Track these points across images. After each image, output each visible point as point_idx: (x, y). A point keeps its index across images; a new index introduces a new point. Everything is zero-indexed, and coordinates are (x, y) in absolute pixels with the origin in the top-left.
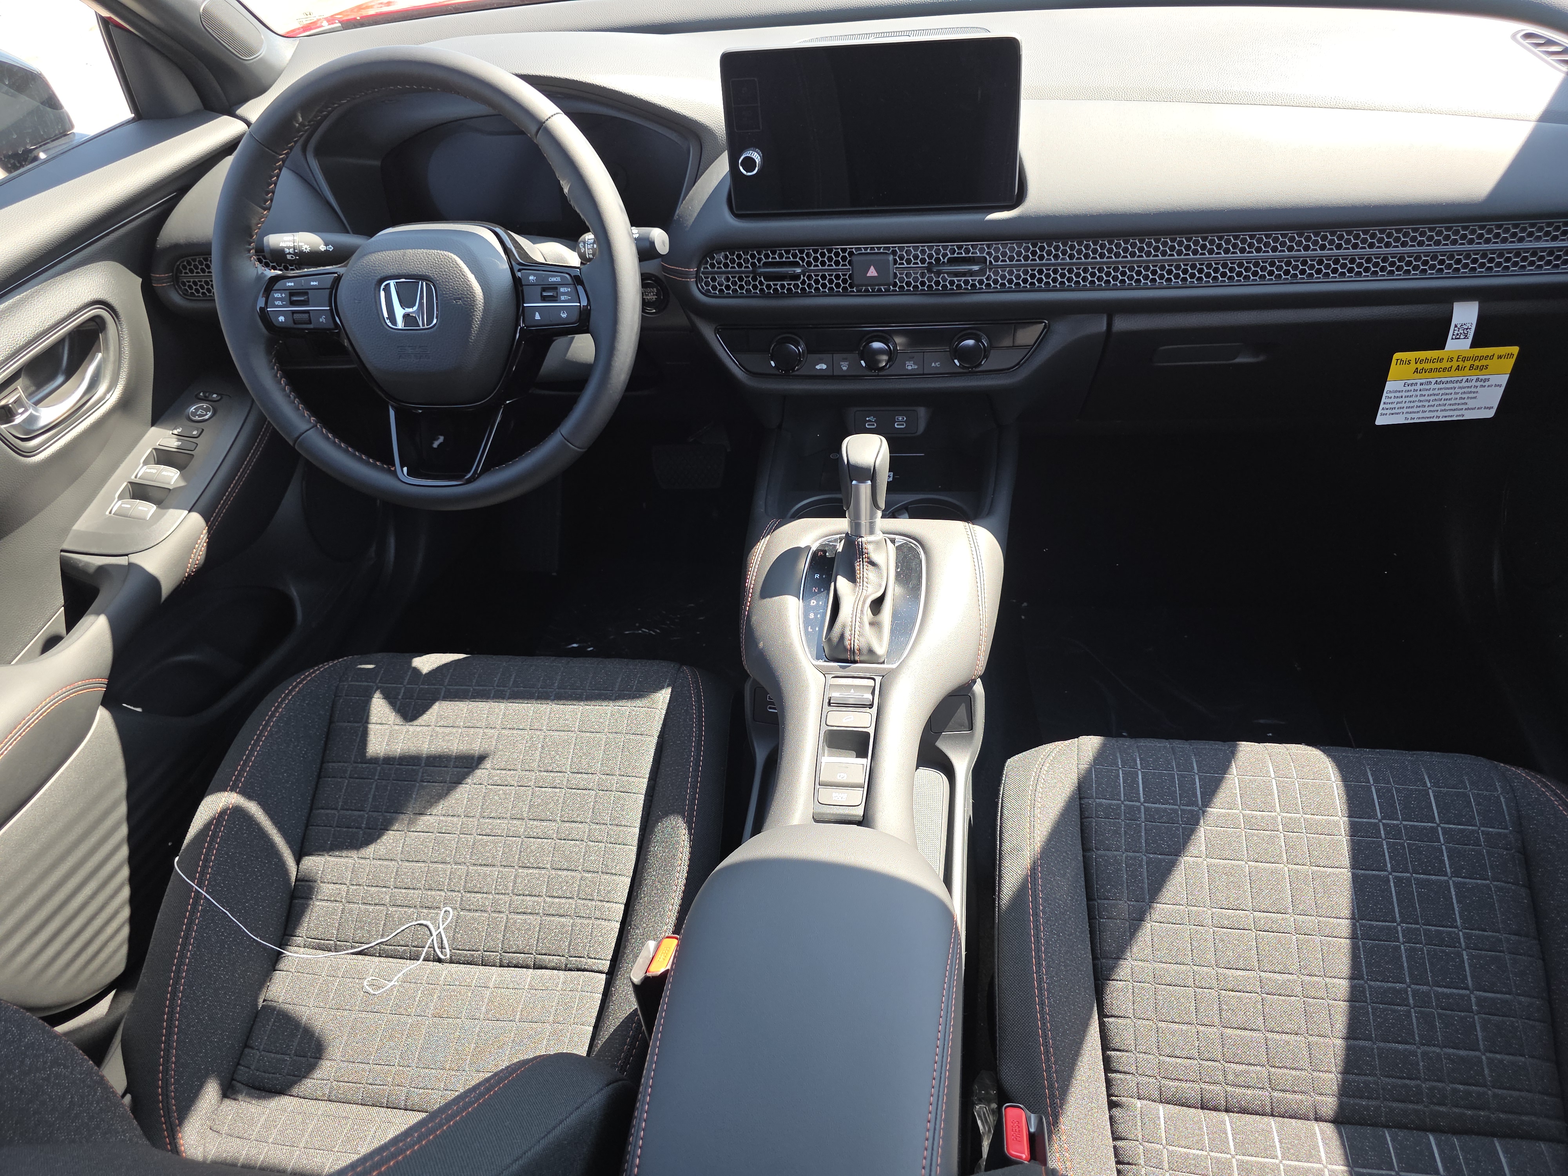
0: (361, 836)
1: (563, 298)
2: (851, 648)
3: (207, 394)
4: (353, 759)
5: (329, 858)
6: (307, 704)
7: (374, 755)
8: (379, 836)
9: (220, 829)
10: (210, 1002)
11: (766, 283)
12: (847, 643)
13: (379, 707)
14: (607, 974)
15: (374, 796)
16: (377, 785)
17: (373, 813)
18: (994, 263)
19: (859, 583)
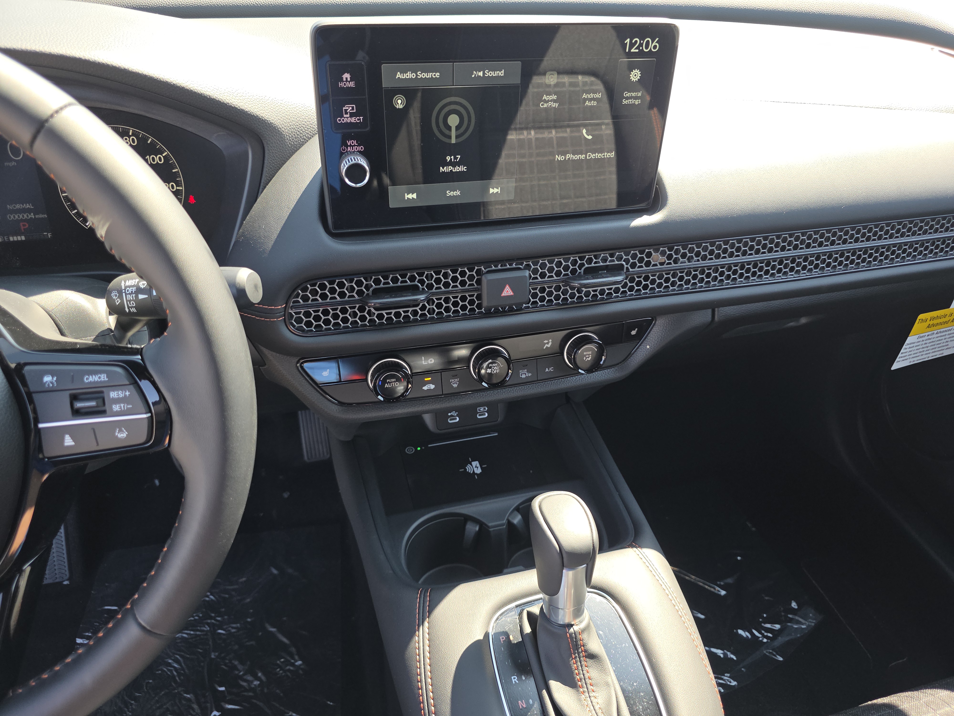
1: (116, 408)
11: (377, 313)
18: (631, 270)
19: (582, 687)
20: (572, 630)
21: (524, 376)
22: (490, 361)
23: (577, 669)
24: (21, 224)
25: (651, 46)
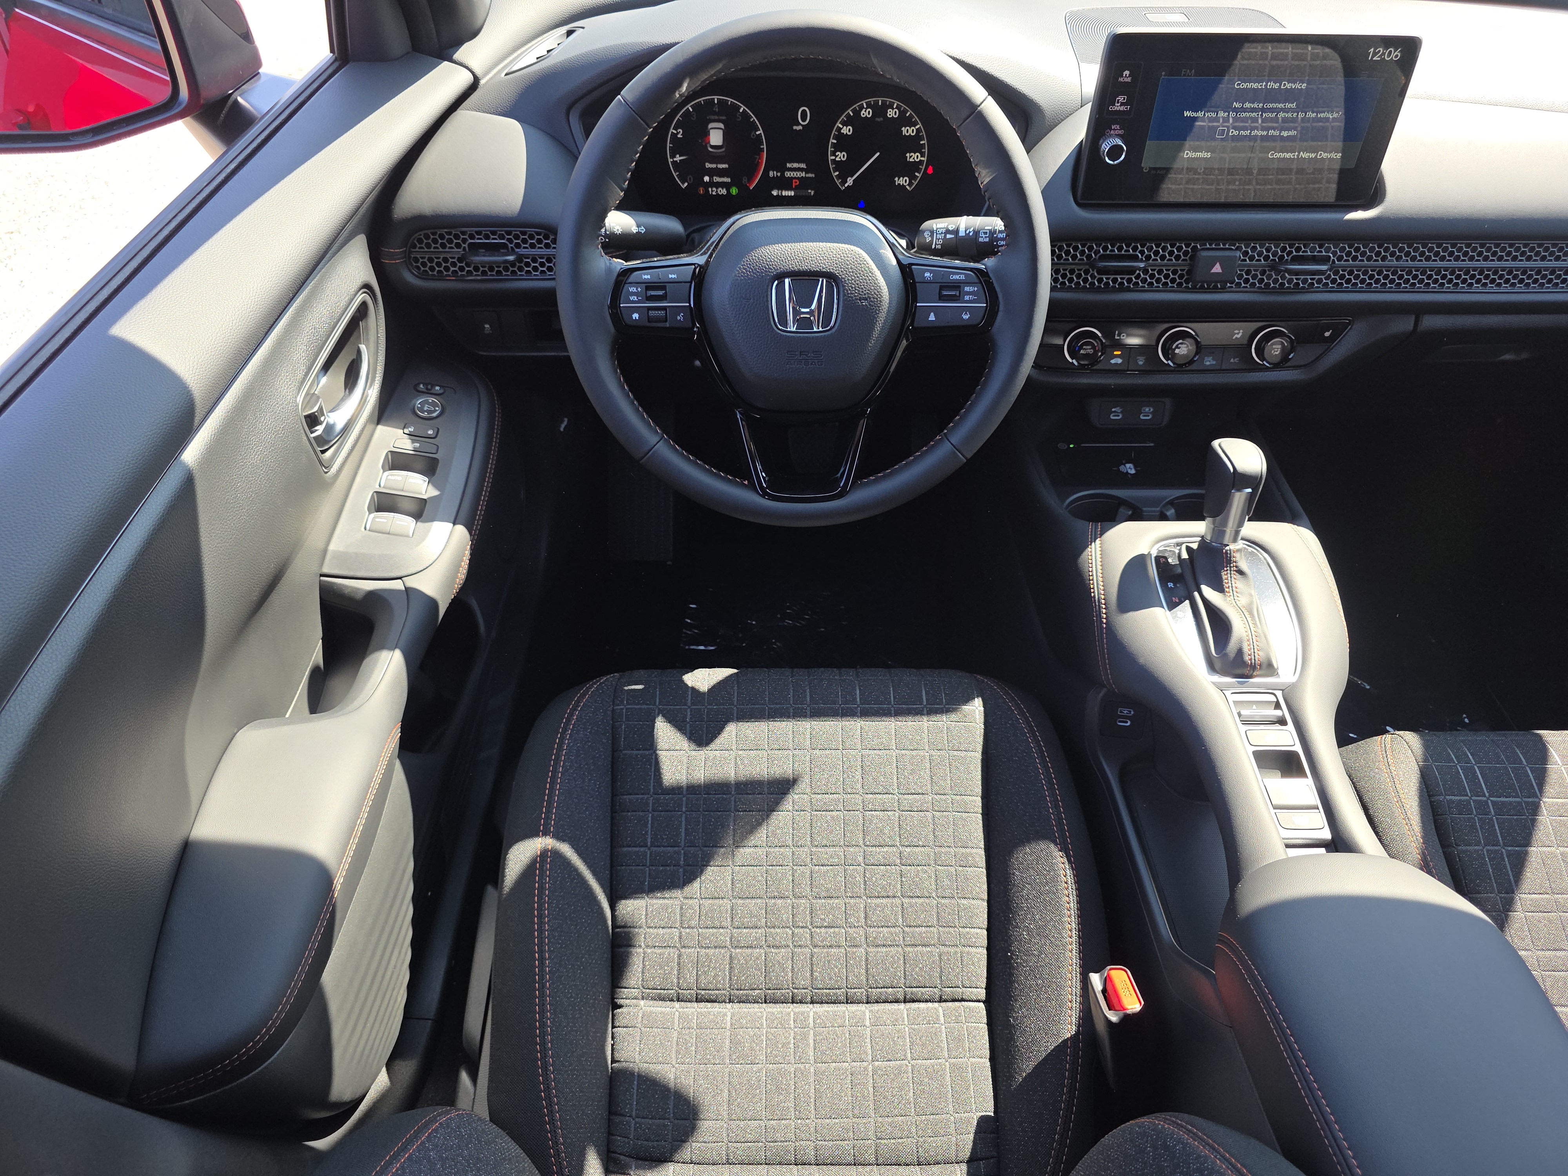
0: (681, 875)
1: (967, 298)
2: (1251, 663)
3: (429, 387)
4: (652, 790)
5: (649, 901)
6: (590, 733)
7: (675, 783)
8: (702, 872)
9: (546, 880)
10: (577, 1071)
11: (1098, 276)
12: (1247, 658)
13: (664, 731)
14: (984, 1002)
15: (686, 829)
16: (686, 817)
17: (690, 849)
18: (1337, 262)
19: (1229, 592)
20: (1227, 548)
21: (1208, 363)
22: (1181, 341)
23: (1227, 579)
24: (794, 181)
25: (1393, 55)
